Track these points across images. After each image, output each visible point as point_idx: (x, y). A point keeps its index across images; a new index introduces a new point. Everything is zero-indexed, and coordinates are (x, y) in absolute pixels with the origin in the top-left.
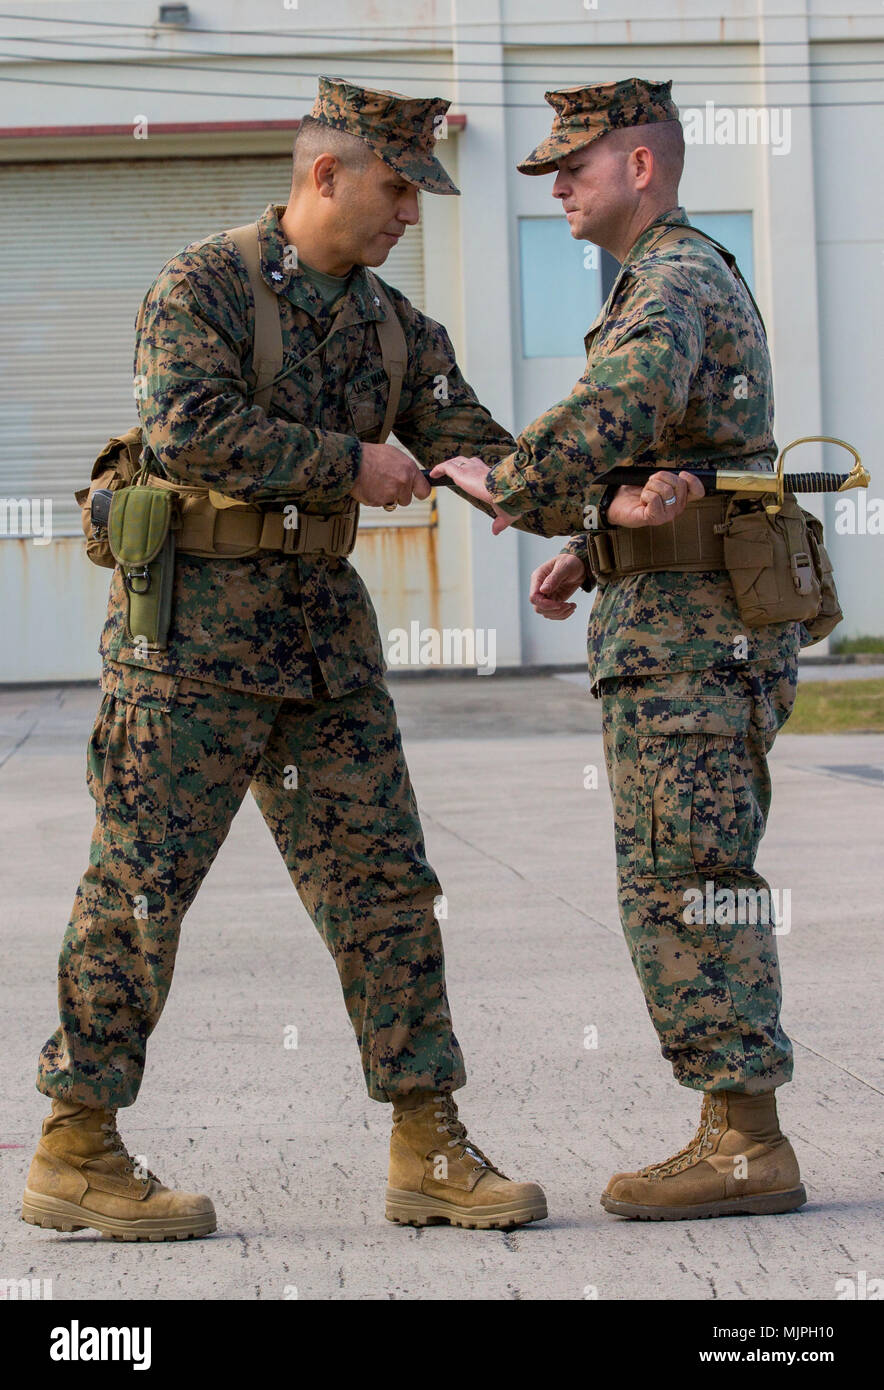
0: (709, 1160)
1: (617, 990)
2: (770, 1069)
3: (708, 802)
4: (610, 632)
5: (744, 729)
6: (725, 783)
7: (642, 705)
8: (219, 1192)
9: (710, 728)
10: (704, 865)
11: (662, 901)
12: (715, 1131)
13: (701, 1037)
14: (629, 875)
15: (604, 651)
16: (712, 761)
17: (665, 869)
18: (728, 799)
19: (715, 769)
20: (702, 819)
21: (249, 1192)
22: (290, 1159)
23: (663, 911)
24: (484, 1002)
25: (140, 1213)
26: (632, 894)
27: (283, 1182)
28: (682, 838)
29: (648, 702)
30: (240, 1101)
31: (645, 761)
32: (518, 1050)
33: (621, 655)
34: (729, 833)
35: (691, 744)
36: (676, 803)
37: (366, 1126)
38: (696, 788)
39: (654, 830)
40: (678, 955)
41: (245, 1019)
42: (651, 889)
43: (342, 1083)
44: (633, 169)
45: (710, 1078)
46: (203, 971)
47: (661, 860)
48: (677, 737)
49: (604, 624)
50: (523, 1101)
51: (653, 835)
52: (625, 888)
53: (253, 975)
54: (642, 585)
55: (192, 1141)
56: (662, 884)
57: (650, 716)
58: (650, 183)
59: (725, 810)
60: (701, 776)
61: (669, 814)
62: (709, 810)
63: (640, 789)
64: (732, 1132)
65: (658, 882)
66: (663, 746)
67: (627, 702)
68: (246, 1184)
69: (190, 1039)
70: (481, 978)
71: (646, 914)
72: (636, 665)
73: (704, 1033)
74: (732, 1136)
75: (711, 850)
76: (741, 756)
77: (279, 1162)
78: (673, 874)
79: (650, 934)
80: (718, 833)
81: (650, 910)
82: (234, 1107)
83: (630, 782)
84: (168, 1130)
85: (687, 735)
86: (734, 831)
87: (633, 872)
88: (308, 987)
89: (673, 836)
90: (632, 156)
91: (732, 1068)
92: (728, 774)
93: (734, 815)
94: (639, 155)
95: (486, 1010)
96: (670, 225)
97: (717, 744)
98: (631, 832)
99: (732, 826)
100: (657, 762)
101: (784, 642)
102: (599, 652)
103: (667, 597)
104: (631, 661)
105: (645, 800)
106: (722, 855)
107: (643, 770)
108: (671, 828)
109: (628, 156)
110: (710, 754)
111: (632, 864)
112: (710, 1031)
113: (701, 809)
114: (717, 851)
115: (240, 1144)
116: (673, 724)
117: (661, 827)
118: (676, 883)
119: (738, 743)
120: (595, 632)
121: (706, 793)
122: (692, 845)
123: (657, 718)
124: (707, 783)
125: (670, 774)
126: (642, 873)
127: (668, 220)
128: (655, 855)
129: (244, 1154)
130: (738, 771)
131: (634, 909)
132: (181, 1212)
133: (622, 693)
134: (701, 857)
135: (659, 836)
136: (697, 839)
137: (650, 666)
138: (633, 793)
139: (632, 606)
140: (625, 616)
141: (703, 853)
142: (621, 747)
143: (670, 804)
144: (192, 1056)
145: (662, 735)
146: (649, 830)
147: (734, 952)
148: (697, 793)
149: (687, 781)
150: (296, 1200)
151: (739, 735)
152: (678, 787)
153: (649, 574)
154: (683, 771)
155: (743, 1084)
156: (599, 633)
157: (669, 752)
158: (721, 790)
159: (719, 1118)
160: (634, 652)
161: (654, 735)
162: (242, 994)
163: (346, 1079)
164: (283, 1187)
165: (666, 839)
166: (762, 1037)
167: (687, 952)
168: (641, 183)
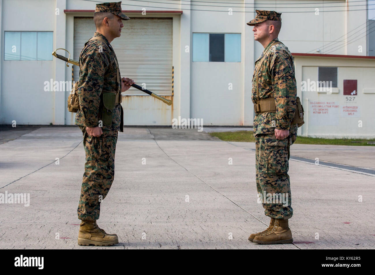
0: (275, 232)
1: (205, 195)
2: (289, 215)
3: (279, 160)
4: (259, 124)
5: (286, 145)
6: (283, 156)
7: (266, 140)
8: (120, 236)
9: (280, 145)
10: (278, 173)
11: (269, 180)
12: (276, 227)
13: (275, 208)
14: (262, 174)
15: (258, 128)
16: (280, 152)
17: (270, 173)
18: (283, 159)
19: (280, 153)
20: (278, 164)
21: (126, 236)
22: (135, 230)
23: (269, 182)
24: (177, 197)
25: (103, 240)
26: (263, 178)
27: (133, 234)
28: (274, 167)
29: (267, 139)
30: (126, 217)
31: (266, 151)
32: (184, 208)
33: (262, 129)
34: (283, 166)
35: (276, 148)
36: (273, 160)
37: (151, 223)
38: (277, 157)
39: (268, 165)
40: (271, 191)
41: (128, 199)
42: (267, 177)
43: (147, 214)
44: (270, 29)
45: (277, 216)
46: (120, 188)
47: (269, 172)
48: (273, 147)
49: (258, 122)
50: (184, 219)
51: (268, 166)
52: (261, 177)
53: (130, 189)
54: (267, 115)
55: (115, 225)
56: (269, 176)
57: (268, 142)
58: (272, 33)
59: (282, 162)
60: (278, 155)
61: (271, 162)
62: (279, 162)
63: (265, 157)
64: (280, 227)
65: (268, 176)
66: (270, 148)
67: (263, 139)
68: (126, 235)
69: (116, 203)
70: (177, 192)
71: (265, 182)
72: (266, 131)
73: (276, 207)
74: (280, 228)
75: (280, 170)
76: (286, 150)
77: (133, 230)
78: (272, 175)
79: (266, 186)
80: (281, 167)
81: (266, 182)
82: (124, 218)
83: (263, 155)
84: (110, 222)
85: (275, 146)
86: (284, 166)
87: (263, 173)
88: (141, 192)
89: (272, 167)
90: (270, 27)
91: (282, 214)
92: (283, 154)
93: (284, 163)
94: (271, 26)
95: (178, 199)
96: (276, 41)
97: (281, 148)
98: (263, 165)
99: (284, 165)
100: (269, 152)
101: (295, 128)
102: (257, 128)
103: (273, 118)
104: (265, 131)
105: (266, 159)
106: (282, 171)
107: (266, 153)
108: (272, 165)
109: (269, 26)
110: (279, 150)
111: (263, 172)
112: (277, 206)
113: (278, 161)
114: (281, 170)
115: (125, 226)
116: (273, 144)
117: (269, 165)
118: (272, 177)
119: (285, 148)
120: (256, 124)
121: (278, 158)
122: (276, 169)
123: (269, 143)
124: (279, 156)
125: (272, 154)
126: (265, 174)
127: (276, 40)
128: (268, 170)
129: (125, 228)
130: (285, 154)
131: (263, 181)
132: (111, 239)
133: (262, 137)
134: (277, 171)
135: (269, 167)
136: (277, 168)
137: (269, 132)
138: (264, 158)
139: (265, 119)
140: (263, 121)
141: (278, 170)
142: (261, 148)
143: (271, 160)
144: (116, 207)
145: (270, 146)
146: (267, 165)
147: (283, 191)
148: (277, 158)
149: (275, 156)
150: (136, 238)
151: (286, 146)
152: (273, 157)
153: (269, 113)
154: (274, 154)
155: (283, 218)
156: (257, 124)
157: (271, 150)
158: (282, 158)
159: (277, 224)
160: (265, 129)
161: (268, 146)
162: (127, 194)
163: (148, 213)
164: (133, 236)
165: (270, 167)
166: (287, 208)
167: (273, 190)
168: (271, 32)
